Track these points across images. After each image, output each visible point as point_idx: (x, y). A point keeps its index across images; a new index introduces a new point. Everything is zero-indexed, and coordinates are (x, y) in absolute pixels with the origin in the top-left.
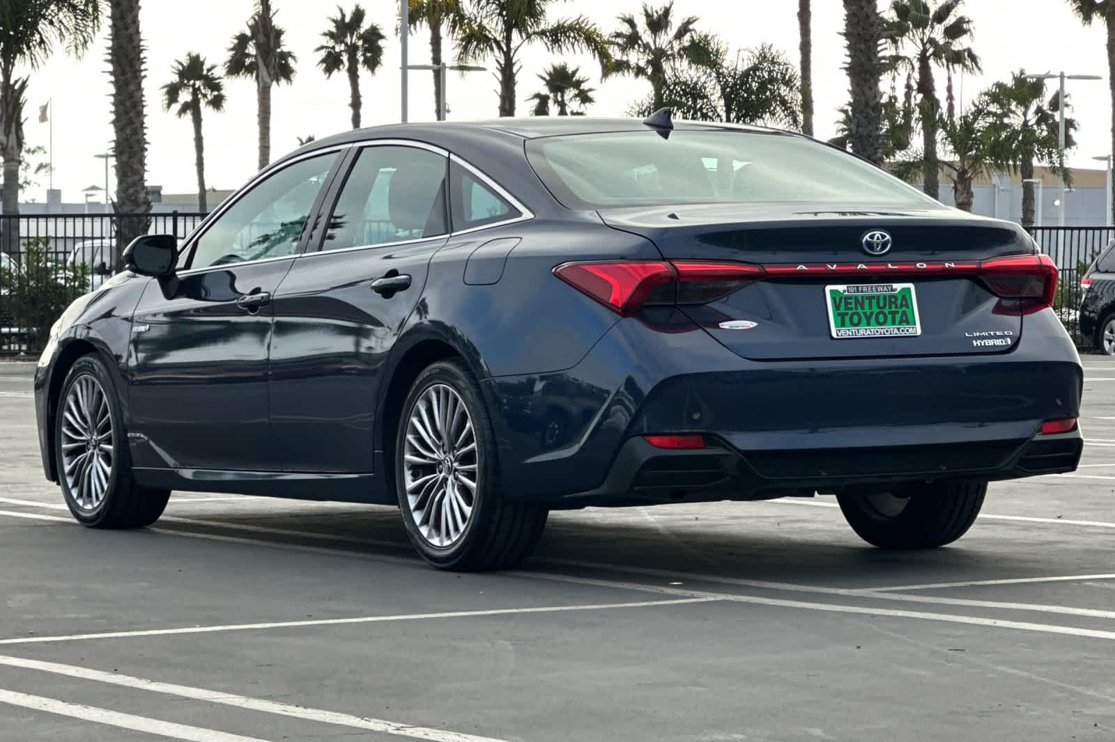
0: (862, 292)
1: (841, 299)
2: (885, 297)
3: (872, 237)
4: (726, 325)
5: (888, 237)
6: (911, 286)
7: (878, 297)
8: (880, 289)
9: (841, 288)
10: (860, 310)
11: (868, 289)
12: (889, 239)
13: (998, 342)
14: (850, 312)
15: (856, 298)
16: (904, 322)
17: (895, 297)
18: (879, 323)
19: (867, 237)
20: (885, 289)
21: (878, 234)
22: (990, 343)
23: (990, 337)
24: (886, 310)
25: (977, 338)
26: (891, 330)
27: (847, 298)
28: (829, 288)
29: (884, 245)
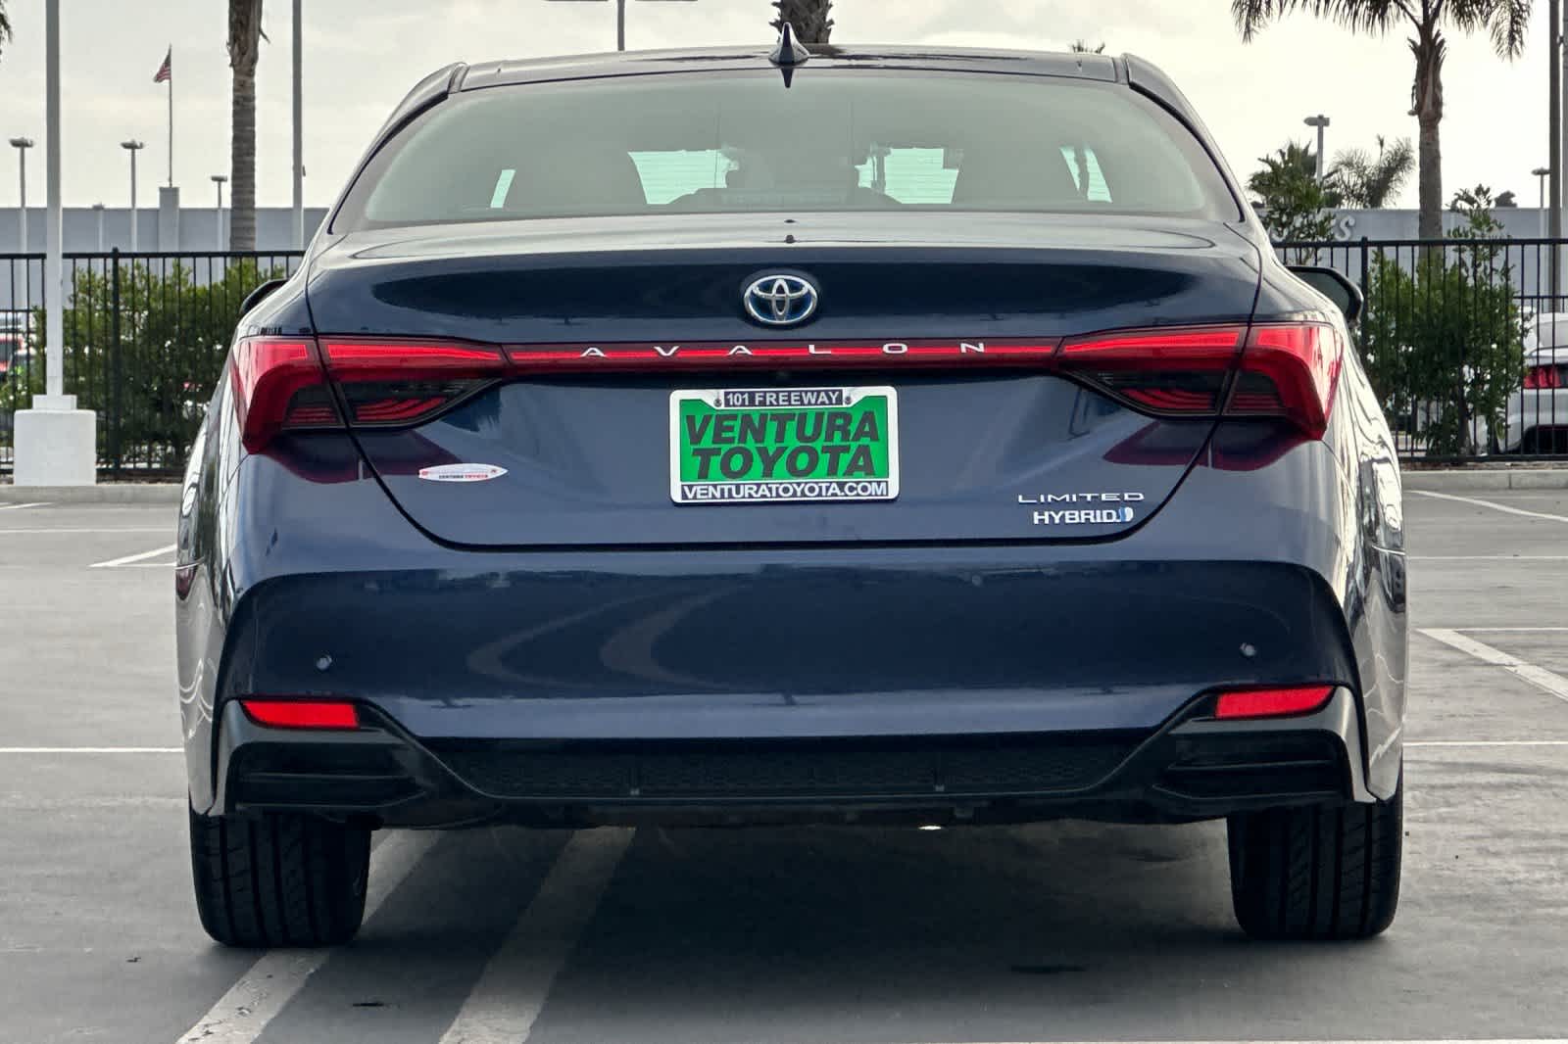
0: (763, 403)
1: (706, 420)
2: (819, 416)
3: (766, 287)
4: (433, 473)
5: (807, 287)
6: (890, 392)
7: (803, 417)
8: (812, 400)
9: (710, 396)
10: (751, 444)
11: (776, 399)
12: (809, 293)
13: (1099, 517)
14: (725, 448)
15: (747, 418)
16: (860, 469)
17: (847, 417)
18: (793, 471)
19: (754, 288)
20: (823, 397)
21: (780, 280)
22: (1079, 517)
23: (1082, 505)
24: (818, 445)
25: (1042, 507)
26: (822, 486)
27: (721, 418)
28: (677, 396)
29: (799, 305)
